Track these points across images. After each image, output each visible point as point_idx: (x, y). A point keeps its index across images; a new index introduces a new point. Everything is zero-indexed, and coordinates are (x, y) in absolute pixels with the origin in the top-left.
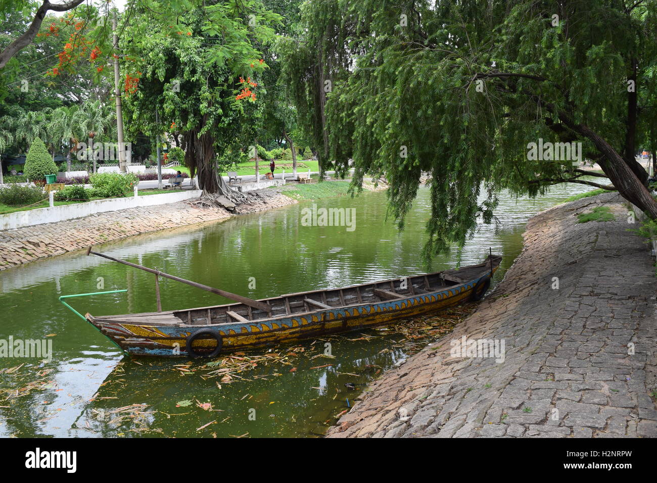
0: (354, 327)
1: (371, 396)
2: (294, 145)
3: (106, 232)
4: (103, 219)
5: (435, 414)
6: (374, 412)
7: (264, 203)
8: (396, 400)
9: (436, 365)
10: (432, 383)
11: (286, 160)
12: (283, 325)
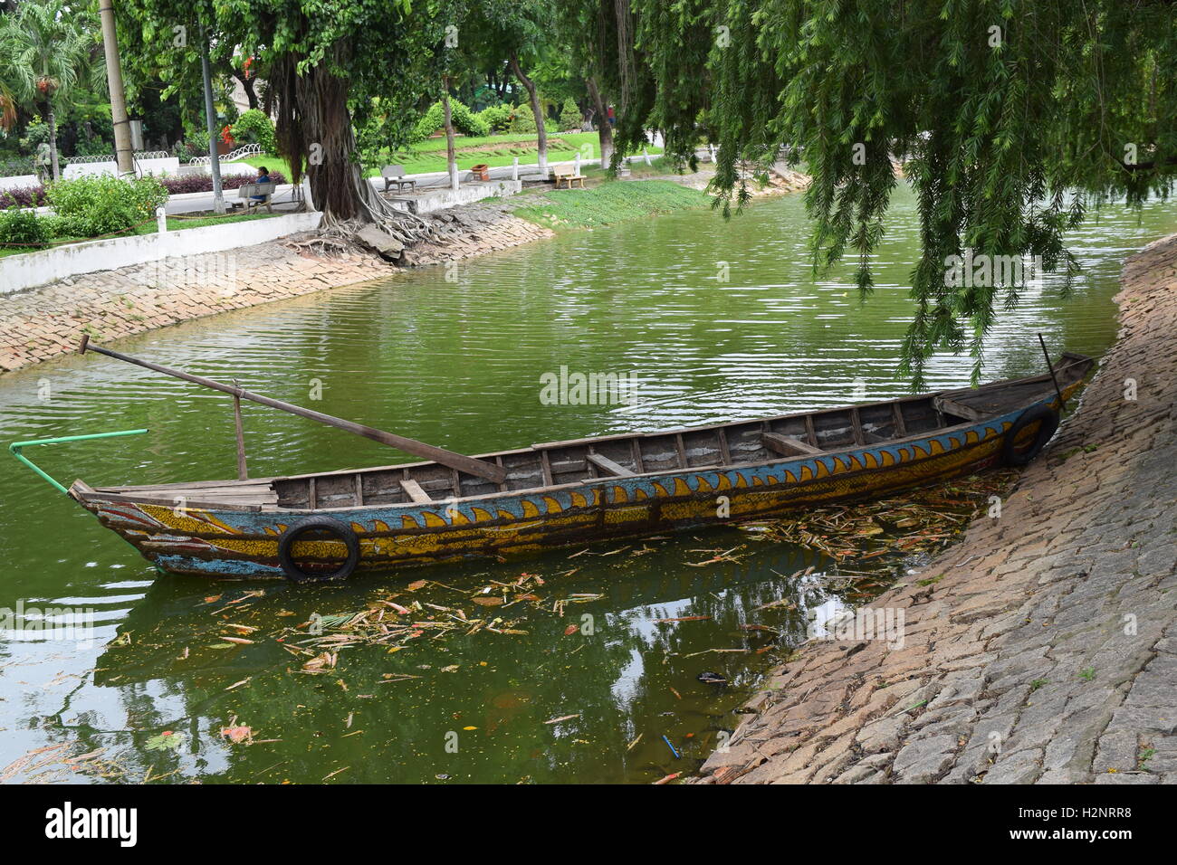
0: (680, 522)
1: (778, 702)
2: (538, 95)
3: (96, 322)
4: (86, 291)
5: (954, 746)
6: (793, 742)
7: (473, 238)
8: (845, 710)
9: (937, 623)
10: (933, 667)
11: (520, 131)
12: (501, 514)
